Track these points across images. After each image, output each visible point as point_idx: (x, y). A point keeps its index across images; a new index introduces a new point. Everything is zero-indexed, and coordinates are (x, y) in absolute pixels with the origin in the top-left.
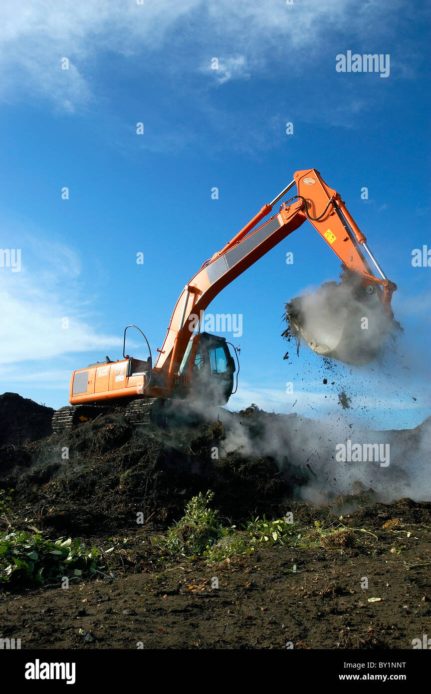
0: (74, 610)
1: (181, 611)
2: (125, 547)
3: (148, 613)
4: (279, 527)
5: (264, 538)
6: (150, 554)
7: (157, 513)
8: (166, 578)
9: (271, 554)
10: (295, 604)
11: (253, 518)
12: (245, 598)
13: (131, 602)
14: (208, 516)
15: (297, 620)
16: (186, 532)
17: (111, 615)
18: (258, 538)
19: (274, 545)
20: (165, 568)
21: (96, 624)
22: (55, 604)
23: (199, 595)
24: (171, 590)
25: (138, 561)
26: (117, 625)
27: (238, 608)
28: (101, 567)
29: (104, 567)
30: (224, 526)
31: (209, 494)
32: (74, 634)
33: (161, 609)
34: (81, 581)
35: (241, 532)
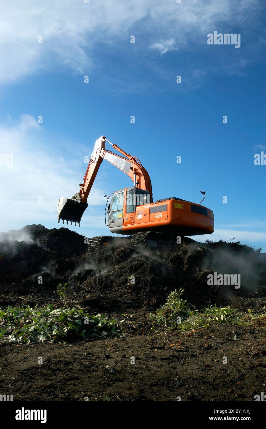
0: (103, 355)
1: (166, 359)
2: (131, 319)
3: (146, 359)
4: (225, 312)
5: (215, 318)
6: (146, 324)
7: (150, 300)
8: (156, 339)
9: (220, 328)
10: (236, 359)
11: (208, 305)
12: (205, 353)
13: (136, 352)
14: (181, 303)
15: (238, 369)
16: (167, 313)
17: (125, 359)
18: (211, 318)
19: (221, 323)
20: (155, 333)
21: (116, 363)
22: (92, 351)
23: (177, 350)
24: (159, 346)
25: (139, 328)
26: (128, 365)
27: (200, 359)
28: (118, 331)
29: (119, 330)
30: (191, 310)
31: (181, 290)
32: (104, 368)
33: (154, 357)
34: (106, 338)
35: (201, 314)
